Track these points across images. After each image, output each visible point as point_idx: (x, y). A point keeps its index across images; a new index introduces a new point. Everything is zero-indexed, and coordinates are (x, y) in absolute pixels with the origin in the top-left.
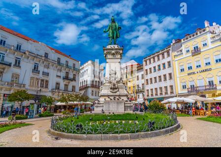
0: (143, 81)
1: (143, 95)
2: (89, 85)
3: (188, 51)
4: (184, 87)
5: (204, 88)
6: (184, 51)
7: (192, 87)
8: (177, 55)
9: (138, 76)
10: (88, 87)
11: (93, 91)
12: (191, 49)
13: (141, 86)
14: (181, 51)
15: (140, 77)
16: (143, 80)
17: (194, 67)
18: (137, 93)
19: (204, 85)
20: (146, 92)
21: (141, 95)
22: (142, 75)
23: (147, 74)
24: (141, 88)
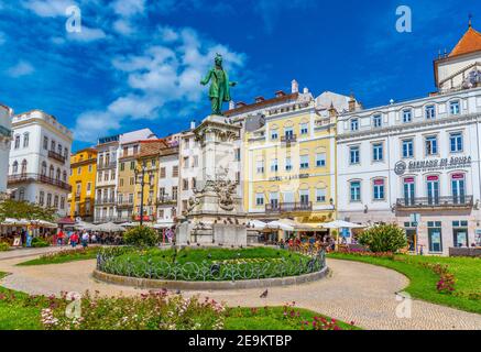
0: (176, 182)
1: (174, 212)
2: (35, 177)
3: (274, 136)
4: (260, 201)
5: (293, 206)
6: (268, 135)
7: (274, 202)
8: (254, 140)
9: (163, 169)
10: (31, 181)
11: (42, 193)
12: (281, 133)
13: (169, 191)
14: (262, 133)
15: (169, 171)
16: (177, 179)
17: (282, 168)
18: (157, 205)
19: (293, 201)
20: (181, 204)
21: (167, 211)
22: (176, 168)
23: (186, 167)
24: (170, 195)
